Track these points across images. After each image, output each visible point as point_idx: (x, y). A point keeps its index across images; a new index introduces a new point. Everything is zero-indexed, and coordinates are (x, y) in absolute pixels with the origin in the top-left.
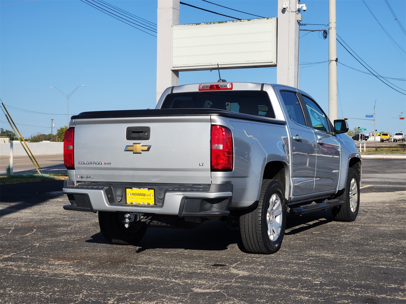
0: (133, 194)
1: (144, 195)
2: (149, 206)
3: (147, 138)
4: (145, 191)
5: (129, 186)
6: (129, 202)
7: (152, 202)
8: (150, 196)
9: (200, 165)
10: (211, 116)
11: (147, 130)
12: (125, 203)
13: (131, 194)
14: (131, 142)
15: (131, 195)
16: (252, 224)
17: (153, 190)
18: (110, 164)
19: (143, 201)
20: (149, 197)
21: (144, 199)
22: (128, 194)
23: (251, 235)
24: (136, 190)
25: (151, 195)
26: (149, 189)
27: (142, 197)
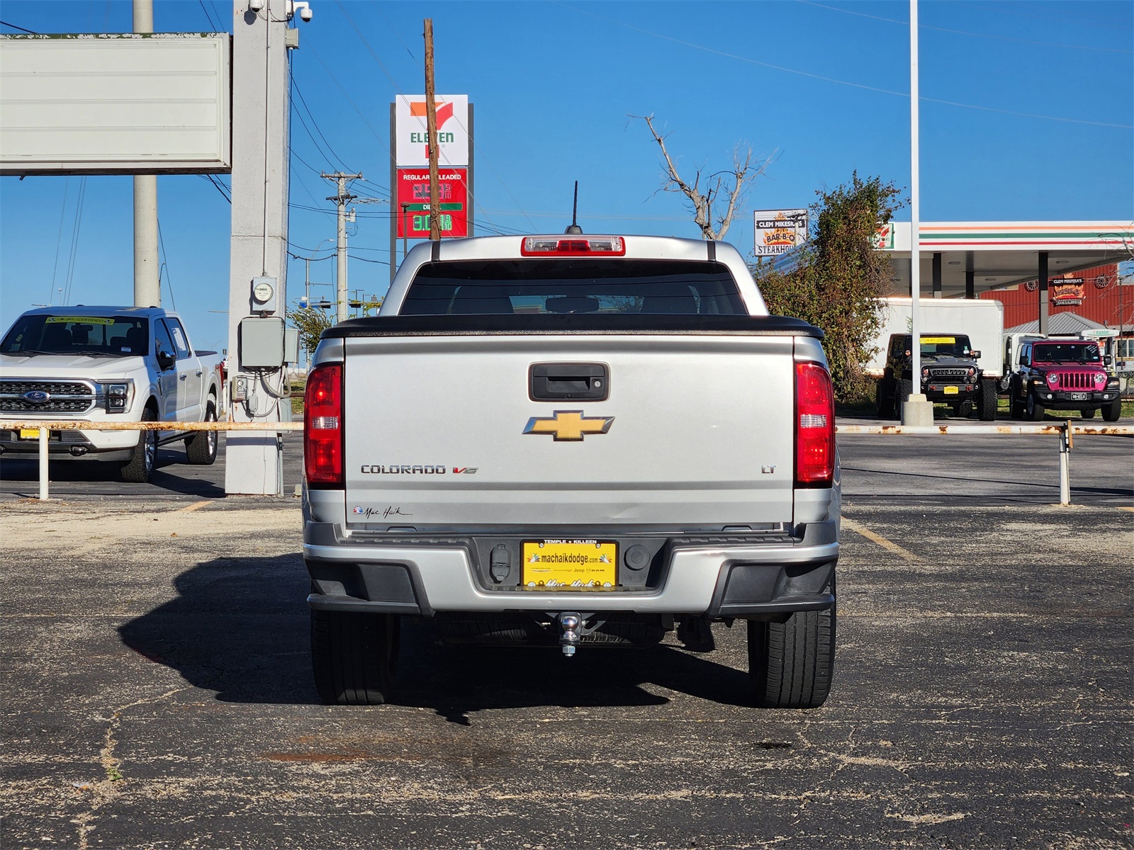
0: (544, 557)
1: (583, 559)
2: (598, 589)
3: (602, 396)
4: (586, 548)
5: (529, 535)
6: (530, 579)
7: (608, 579)
8: (602, 561)
9: (764, 472)
10: (795, 338)
11: (602, 372)
12: (518, 585)
13: (540, 557)
14: (547, 408)
15: (537, 560)
16: (806, 629)
17: (613, 546)
18: (474, 471)
19: (578, 576)
20: (598, 565)
21: (583, 571)
22: (529, 560)
23: (799, 656)
24: (553, 547)
25: (606, 560)
26: (600, 542)
27: (578, 565)
